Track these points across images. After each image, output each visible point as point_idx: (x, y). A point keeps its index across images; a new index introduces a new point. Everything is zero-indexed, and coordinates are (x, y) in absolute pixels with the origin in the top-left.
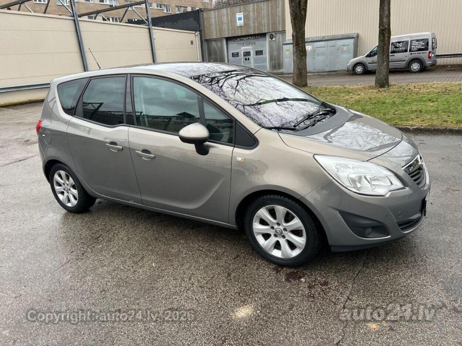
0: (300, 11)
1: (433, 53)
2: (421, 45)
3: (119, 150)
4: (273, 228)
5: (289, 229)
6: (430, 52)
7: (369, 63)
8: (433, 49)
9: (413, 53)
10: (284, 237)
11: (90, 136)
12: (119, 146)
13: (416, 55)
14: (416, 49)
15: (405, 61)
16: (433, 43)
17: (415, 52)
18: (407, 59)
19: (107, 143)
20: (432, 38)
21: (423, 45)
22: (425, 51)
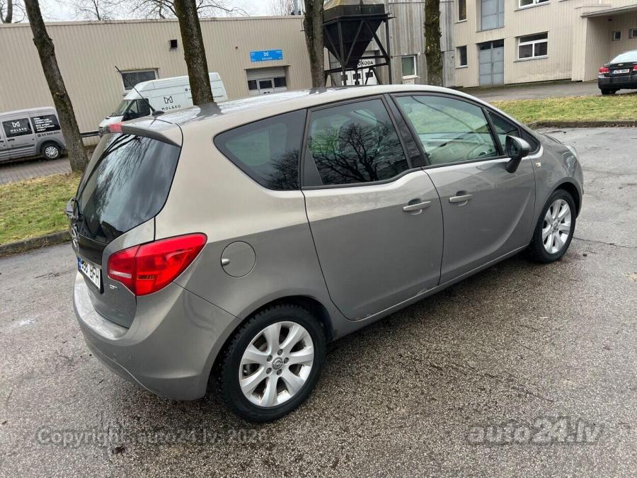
2: (48, 123)
3: (425, 208)
9: (41, 134)
11: (380, 206)
12: (424, 201)
13: (47, 136)
14: (42, 128)
15: (33, 145)
17: (43, 133)
18: (36, 143)
19: (405, 205)
21: (51, 124)
22: (57, 131)
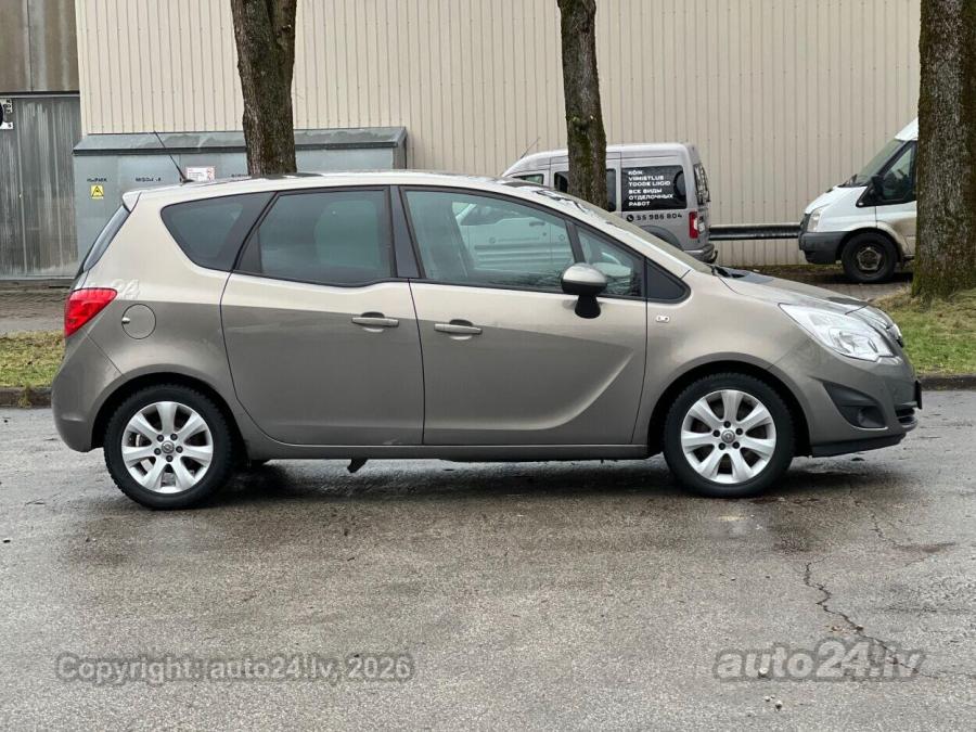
0: (275, 38)
1: (702, 219)
2: (658, 187)
4: (717, 434)
5: (745, 430)
6: (692, 216)
7: (478, 248)
8: (700, 203)
9: (634, 214)
10: (736, 445)
13: (648, 220)
14: (642, 199)
16: (697, 183)
17: (642, 213)
20: (695, 166)
21: (665, 190)
22: (677, 211)
